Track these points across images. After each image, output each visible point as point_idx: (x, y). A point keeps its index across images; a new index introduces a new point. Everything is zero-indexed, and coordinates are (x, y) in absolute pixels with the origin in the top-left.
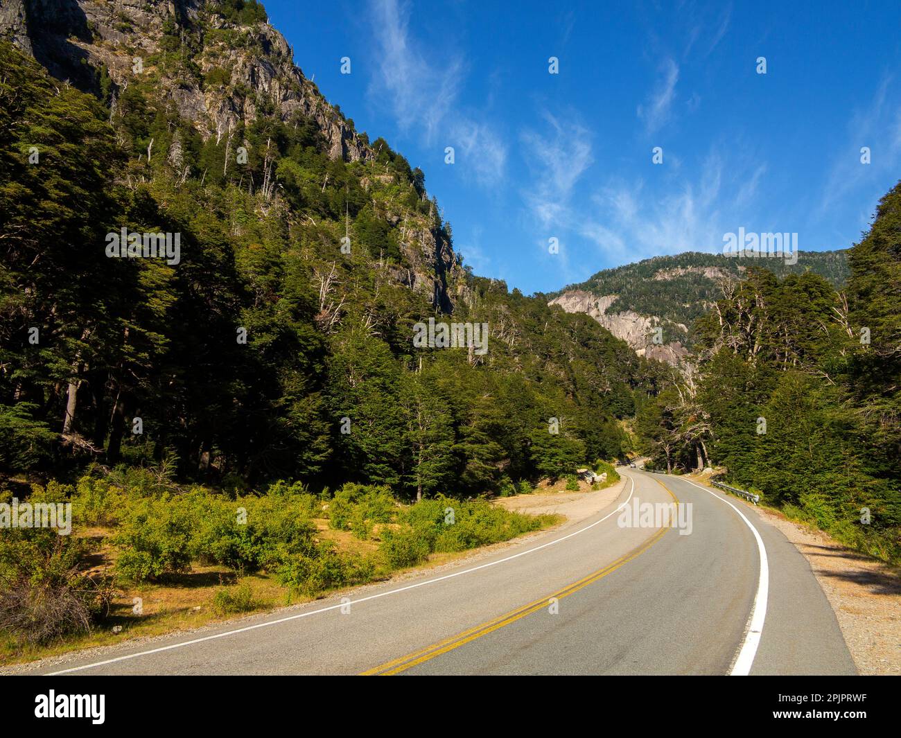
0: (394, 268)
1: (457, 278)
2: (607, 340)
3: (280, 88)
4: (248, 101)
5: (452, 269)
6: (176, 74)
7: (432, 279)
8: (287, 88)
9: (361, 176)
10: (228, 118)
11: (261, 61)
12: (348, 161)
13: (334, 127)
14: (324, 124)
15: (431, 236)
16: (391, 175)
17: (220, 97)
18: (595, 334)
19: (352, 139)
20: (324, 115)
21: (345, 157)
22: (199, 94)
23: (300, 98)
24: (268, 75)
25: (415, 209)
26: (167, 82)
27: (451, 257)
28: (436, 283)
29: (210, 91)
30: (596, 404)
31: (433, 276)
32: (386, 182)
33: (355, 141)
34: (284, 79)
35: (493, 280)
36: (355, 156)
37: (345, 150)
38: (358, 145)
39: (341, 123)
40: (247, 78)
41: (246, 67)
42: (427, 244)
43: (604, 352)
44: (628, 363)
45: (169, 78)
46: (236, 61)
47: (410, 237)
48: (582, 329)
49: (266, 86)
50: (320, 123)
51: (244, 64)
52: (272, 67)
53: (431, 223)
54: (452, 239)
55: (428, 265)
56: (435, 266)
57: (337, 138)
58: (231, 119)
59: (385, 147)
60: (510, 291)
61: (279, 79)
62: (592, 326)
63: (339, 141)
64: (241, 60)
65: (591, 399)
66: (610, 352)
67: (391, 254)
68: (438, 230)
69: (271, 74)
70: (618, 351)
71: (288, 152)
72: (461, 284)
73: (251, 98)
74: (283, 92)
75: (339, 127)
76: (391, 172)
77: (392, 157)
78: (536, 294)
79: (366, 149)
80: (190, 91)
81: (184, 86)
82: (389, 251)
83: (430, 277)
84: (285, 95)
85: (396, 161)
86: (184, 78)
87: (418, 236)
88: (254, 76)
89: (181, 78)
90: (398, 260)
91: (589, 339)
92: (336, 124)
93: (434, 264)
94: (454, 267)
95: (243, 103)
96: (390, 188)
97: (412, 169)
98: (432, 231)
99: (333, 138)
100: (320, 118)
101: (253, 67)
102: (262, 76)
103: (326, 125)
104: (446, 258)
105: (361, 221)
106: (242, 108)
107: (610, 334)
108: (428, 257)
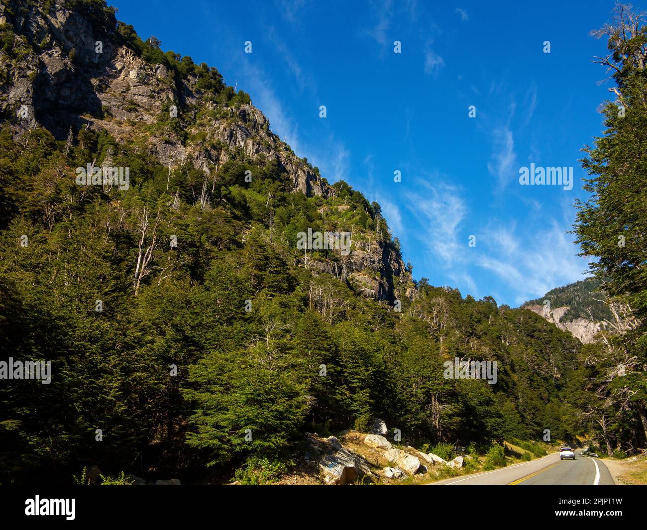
0: (320, 260)
1: (406, 282)
2: (551, 331)
3: (253, 144)
4: (223, 153)
5: (401, 275)
6: (162, 134)
7: (377, 280)
8: (259, 144)
9: (320, 206)
10: (202, 163)
11: (238, 126)
12: (312, 196)
13: (299, 172)
14: (291, 170)
15: (378, 247)
16: (348, 205)
17: (198, 148)
18: (539, 326)
19: (316, 181)
20: (291, 164)
21: (309, 193)
22: (180, 147)
23: (270, 150)
24: (244, 136)
25: (365, 228)
26: (153, 140)
27: (400, 265)
28: (381, 284)
29: (190, 145)
30: (538, 385)
31: (377, 278)
32: (344, 210)
33: (318, 182)
34: (258, 138)
35: (446, 288)
36: (317, 192)
37: (309, 188)
38: (321, 185)
39: (306, 169)
40: (226, 138)
41: (226, 131)
42: (374, 252)
43: (550, 341)
44: (575, 351)
45: (156, 137)
46: (219, 128)
47: (357, 247)
49: (242, 144)
50: (288, 169)
51: (225, 129)
52: (248, 130)
53: (379, 237)
54: (401, 251)
55: (373, 269)
56: (381, 270)
57: (302, 180)
58: (205, 164)
59: (345, 185)
60: (464, 297)
61: (253, 138)
63: (304, 181)
64: (222, 127)
65: (532, 381)
66: (555, 342)
68: (386, 243)
69: (247, 136)
70: (563, 341)
71: (251, 186)
72: (409, 287)
73: (225, 150)
74: (256, 147)
75: (304, 172)
76: (348, 203)
77: (351, 193)
78: (486, 298)
79: (328, 188)
80: (173, 145)
81: (167, 142)
83: (374, 278)
84: (257, 149)
85: (354, 196)
86: (169, 137)
87: (364, 246)
88: (232, 136)
89: (167, 137)
90: (324, 254)
91: (534, 331)
92: (301, 169)
93: (380, 268)
94: (403, 273)
95: (219, 154)
96: (346, 214)
97: (371, 203)
98: (380, 244)
99: (299, 180)
100: (288, 166)
101: (232, 131)
102: (239, 136)
103: (294, 171)
104: (394, 266)
105: (294, 224)
106: (218, 158)
107: (555, 326)
108: (374, 262)
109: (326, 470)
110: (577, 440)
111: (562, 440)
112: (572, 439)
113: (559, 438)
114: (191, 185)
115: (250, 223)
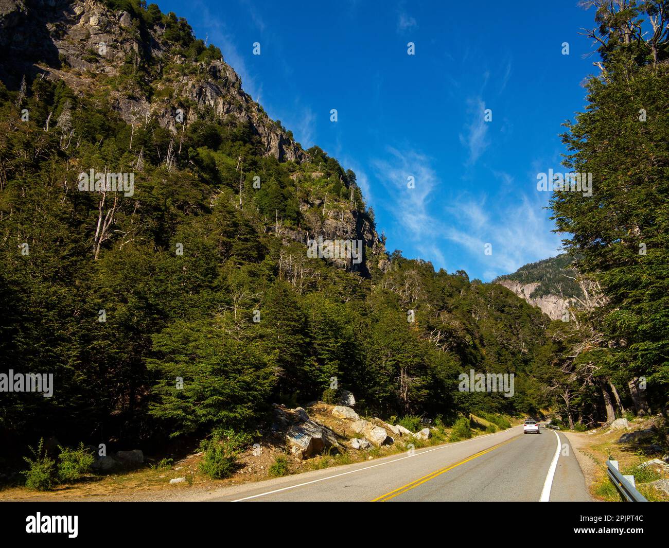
0: (291, 229)
1: (379, 254)
2: (521, 306)
3: (224, 104)
4: (191, 111)
5: (374, 246)
6: (125, 88)
8: (230, 103)
9: (293, 172)
10: (169, 122)
11: (208, 83)
12: (285, 162)
13: (272, 135)
14: (264, 133)
15: (352, 216)
16: (322, 172)
17: (164, 105)
18: (510, 301)
19: (290, 145)
20: (264, 126)
21: (282, 158)
22: (145, 104)
23: (242, 111)
24: (214, 94)
25: (339, 196)
26: (115, 94)
27: (373, 236)
29: (156, 102)
30: (506, 359)
32: (317, 177)
33: (292, 147)
34: (229, 97)
35: (419, 261)
36: (290, 157)
37: (282, 153)
38: (294, 150)
39: (279, 132)
40: (195, 95)
41: (195, 88)
42: (347, 222)
43: (520, 317)
44: (543, 326)
45: (119, 91)
46: (187, 84)
47: (330, 216)
48: (498, 298)
49: (212, 103)
50: (260, 132)
51: (193, 86)
52: (218, 88)
53: (353, 206)
57: (275, 144)
58: (171, 123)
59: (320, 151)
60: (437, 270)
61: (224, 97)
62: (507, 295)
63: (277, 145)
64: (190, 84)
65: (500, 355)
67: (289, 216)
68: (360, 212)
69: (217, 94)
70: (532, 316)
71: (220, 148)
72: (382, 258)
73: (194, 109)
74: (226, 107)
75: (277, 135)
76: (322, 170)
77: (326, 160)
78: (458, 271)
79: (302, 154)
80: (137, 101)
81: (131, 97)
82: (287, 213)
84: (227, 109)
85: (328, 162)
86: (133, 91)
87: (338, 215)
88: (201, 93)
89: (131, 91)
90: (296, 222)
91: (505, 306)
92: (274, 132)
94: (376, 245)
95: (187, 113)
96: (319, 181)
97: (345, 171)
98: (354, 213)
99: (272, 143)
100: (260, 128)
101: (201, 88)
102: (209, 95)
103: (266, 134)
104: (368, 236)
105: (265, 190)
106: (186, 116)
107: (525, 302)
108: (347, 232)
109: (293, 441)
110: (540, 413)
111: (526, 413)
112: (536, 413)
113: (523, 412)
114: (157, 145)
115: (218, 187)
